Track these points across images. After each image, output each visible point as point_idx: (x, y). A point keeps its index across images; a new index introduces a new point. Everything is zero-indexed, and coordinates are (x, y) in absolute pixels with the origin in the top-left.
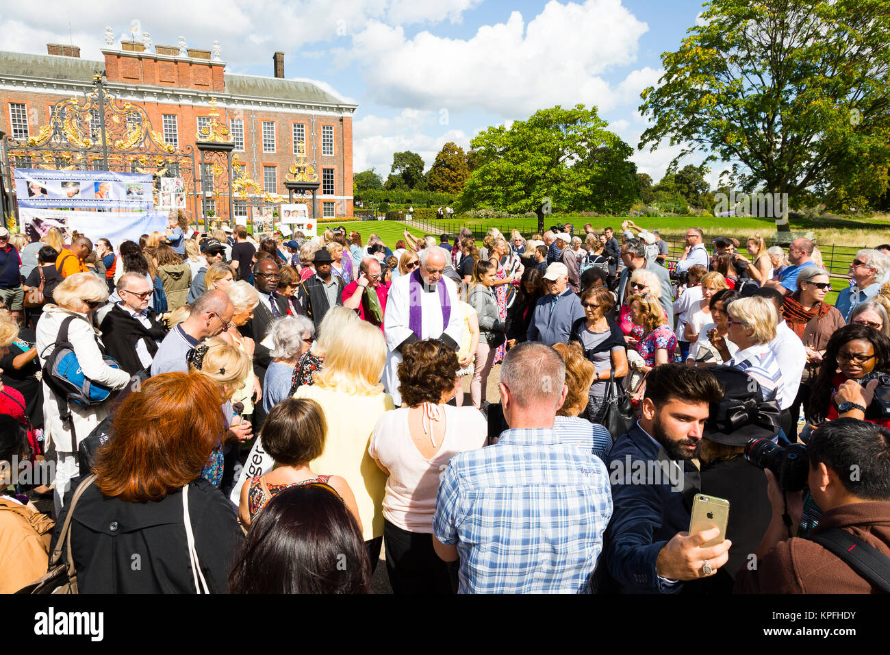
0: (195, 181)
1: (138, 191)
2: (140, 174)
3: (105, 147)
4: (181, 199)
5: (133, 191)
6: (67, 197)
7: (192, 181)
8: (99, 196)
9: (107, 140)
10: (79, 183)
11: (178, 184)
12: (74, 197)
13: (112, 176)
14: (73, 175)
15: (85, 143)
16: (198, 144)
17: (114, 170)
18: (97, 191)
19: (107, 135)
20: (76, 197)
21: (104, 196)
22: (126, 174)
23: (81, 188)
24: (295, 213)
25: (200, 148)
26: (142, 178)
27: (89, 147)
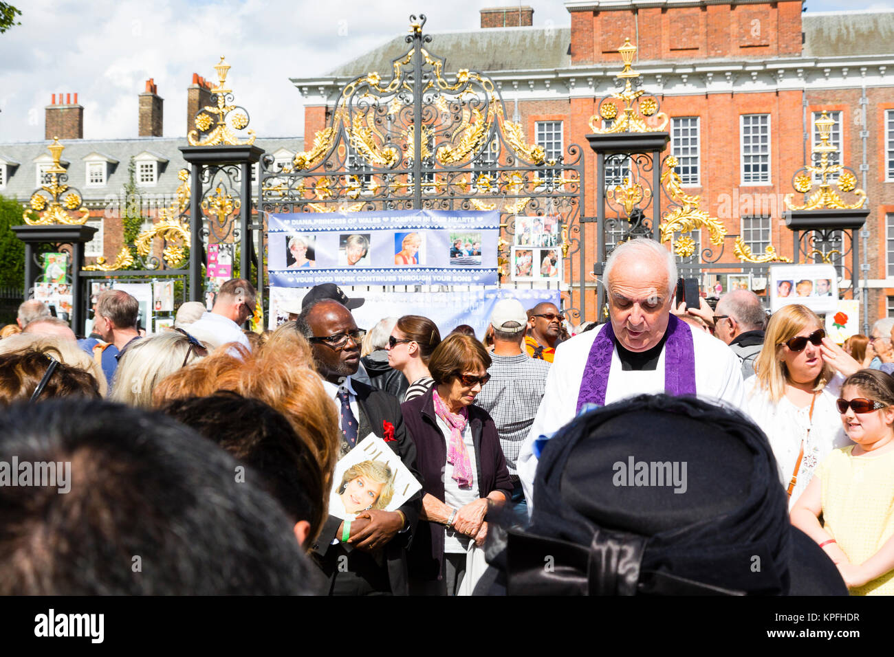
0: (582, 222)
1: (470, 248)
2: (477, 212)
3: (419, 160)
4: (553, 262)
5: (462, 248)
6: (346, 265)
7: (577, 222)
8: (400, 259)
9: (424, 148)
10: (368, 236)
11: (547, 228)
12: (359, 265)
13: (426, 219)
14: (361, 221)
15: (385, 156)
16: (591, 139)
17: (431, 206)
18: (398, 250)
19: (424, 137)
20: (364, 263)
21: (410, 261)
22: (451, 213)
23: (372, 245)
24: (804, 287)
25: (599, 150)
26: (480, 221)
27: (391, 163)
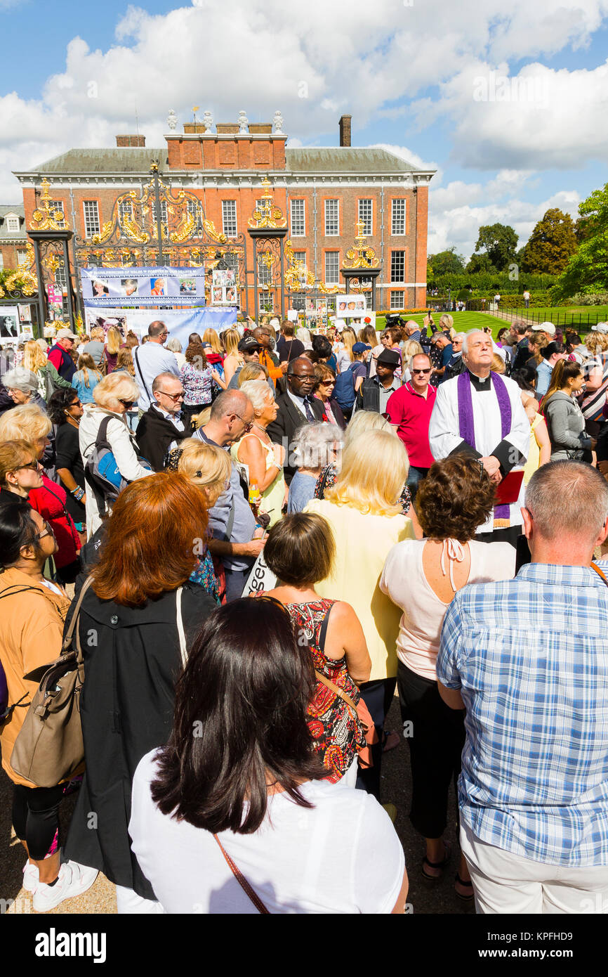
0: (246, 273)
1: (190, 286)
2: (193, 268)
3: (160, 240)
4: (233, 294)
5: (186, 286)
6: (125, 295)
7: (243, 273)
8: (154, 293)
9: (163, 233)
10: (136, 280)
11: (229, 276)
12: (133, 295)
13: (166, 271)
14: (132, 272)
15: (142, 238)
16: (250, 231)
17: (168, 265)
18: (153, 287)
19: (163, 227)
20: (136, 294)
21: (159, 293)
22: (179, 268)
23: (139, 285)
24: (352, 305)
25: (252, 236)
26: (195, 272)
27: (146, 242)
